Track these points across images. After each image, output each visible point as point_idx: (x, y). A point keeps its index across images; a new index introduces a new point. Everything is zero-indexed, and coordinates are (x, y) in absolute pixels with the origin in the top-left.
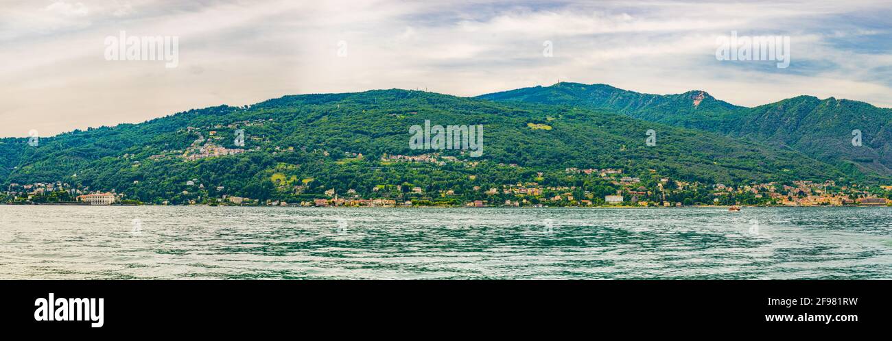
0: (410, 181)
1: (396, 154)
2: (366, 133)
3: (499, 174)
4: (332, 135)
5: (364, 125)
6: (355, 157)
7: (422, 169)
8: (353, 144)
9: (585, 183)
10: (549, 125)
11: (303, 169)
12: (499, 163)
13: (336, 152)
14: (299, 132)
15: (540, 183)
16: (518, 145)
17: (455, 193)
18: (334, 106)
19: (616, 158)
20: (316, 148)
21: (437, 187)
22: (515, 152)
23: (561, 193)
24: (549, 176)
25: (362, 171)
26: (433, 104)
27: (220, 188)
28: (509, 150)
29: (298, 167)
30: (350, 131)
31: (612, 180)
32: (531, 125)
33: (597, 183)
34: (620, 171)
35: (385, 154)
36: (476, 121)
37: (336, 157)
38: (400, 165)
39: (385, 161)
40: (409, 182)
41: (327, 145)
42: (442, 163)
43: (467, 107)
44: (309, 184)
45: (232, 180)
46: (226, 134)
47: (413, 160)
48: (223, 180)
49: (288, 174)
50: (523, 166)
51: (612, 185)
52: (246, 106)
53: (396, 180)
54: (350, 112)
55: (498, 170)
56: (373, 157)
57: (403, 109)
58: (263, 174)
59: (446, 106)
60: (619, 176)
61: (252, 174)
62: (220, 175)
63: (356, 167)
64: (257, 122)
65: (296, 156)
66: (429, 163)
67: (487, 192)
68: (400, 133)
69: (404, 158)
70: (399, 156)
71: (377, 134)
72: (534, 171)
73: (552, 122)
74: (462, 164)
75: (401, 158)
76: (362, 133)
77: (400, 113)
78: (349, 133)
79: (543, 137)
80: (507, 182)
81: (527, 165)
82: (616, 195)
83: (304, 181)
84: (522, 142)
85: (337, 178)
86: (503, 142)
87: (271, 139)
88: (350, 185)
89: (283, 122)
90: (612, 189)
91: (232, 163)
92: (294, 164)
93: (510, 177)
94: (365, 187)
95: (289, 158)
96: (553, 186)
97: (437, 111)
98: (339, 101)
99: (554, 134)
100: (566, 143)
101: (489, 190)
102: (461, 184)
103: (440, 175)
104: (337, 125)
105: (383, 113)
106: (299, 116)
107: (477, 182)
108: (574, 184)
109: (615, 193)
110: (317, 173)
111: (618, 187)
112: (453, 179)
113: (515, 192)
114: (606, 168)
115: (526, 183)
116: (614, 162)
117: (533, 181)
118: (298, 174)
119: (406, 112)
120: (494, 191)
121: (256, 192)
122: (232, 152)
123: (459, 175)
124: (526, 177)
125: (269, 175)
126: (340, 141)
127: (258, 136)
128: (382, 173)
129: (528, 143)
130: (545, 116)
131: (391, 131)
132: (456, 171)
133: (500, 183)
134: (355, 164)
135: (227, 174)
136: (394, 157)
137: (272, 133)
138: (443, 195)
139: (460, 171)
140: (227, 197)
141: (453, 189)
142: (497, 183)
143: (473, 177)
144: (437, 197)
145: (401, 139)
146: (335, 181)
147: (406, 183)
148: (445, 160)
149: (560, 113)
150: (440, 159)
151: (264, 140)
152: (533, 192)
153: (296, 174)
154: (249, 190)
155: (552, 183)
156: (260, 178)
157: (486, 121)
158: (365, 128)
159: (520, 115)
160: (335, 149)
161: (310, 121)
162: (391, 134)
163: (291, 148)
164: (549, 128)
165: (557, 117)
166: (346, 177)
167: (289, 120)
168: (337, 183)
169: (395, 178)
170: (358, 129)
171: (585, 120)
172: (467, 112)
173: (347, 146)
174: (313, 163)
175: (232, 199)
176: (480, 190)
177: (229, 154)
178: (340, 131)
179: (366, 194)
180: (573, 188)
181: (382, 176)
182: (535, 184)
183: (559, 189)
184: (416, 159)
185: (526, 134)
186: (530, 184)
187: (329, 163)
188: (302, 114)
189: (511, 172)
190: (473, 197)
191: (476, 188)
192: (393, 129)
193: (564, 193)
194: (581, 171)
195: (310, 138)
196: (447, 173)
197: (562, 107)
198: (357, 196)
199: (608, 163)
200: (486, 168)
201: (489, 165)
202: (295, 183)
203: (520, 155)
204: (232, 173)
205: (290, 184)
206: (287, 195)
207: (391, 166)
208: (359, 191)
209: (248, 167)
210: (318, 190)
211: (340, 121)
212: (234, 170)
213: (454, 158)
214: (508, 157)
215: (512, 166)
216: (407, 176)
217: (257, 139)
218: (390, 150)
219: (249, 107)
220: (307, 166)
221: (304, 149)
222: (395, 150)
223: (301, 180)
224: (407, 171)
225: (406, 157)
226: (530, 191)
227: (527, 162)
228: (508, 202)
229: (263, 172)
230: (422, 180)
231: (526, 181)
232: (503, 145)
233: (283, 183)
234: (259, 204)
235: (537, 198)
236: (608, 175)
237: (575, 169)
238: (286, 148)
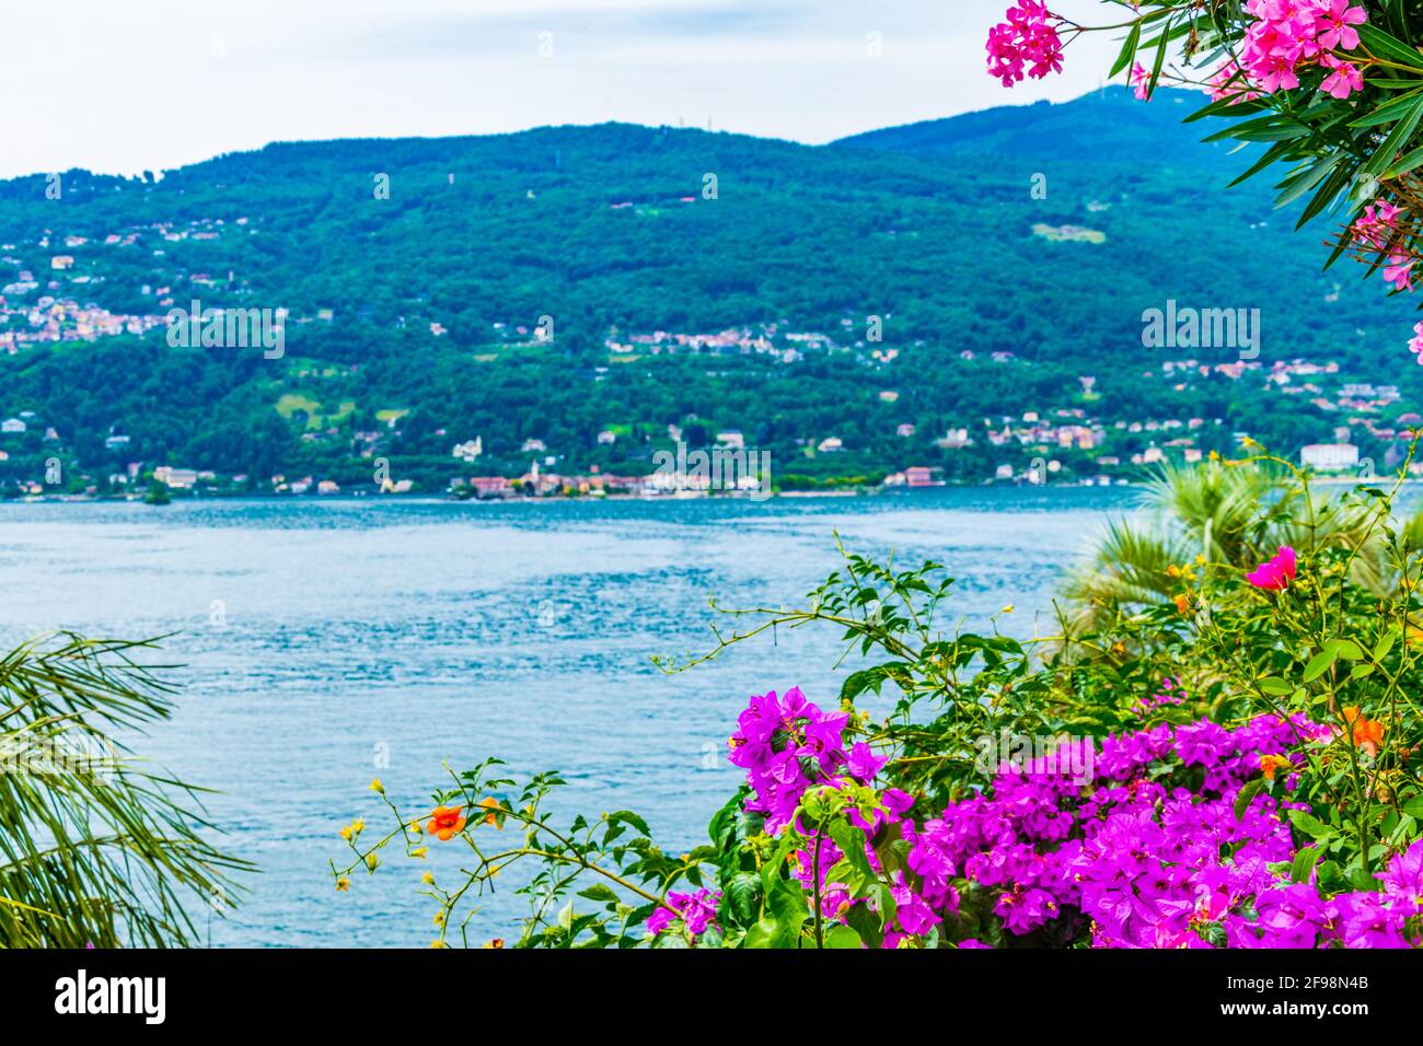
0: (705, 410)
1: (648, 327)
2: (549, 266)
3: (966, 385)
4: (444, 272)
5: (541, 238)
6: (525, 340)
7: (736, 373)
8: (514, 300)
9: (1233, 407)
10: (1098, 227)
11: (371, 379)
12: (960, 350)
13: (466, 324)
14: (337, 262)
15: (1092, 411)
16: (1010, 294)
17: (845, 444)
18: (434, 179)
19: (1316, 326)
20: (403, 311)
21: (791, 430)
22: (1004, 315)
23: (1162, 439)
24: (1118, 389)
25: (555, 383)
26: (738, 168)
27: (115, 441)
28: (987, 311)
29: (355, 372)
30: (501, 259)
31: (1313, 395)
32: (1042, 230)
33: (1269, 406)
34: (1332, 367)
35: (614, 330)
36: (875, 223)
37: (467, 339)
38: (668, 363)
39: (619, 351)
40: (700, 415)
41: (435, 303)
42: (789, 356)
43: (838, 177)
44: (399, 424)
45: (149, 415)
46: (108, 268)
47: (705, 348)
48: (118, 414)
49: (328, 394)
50: (1031, 356)
51: (1315, 411)
52: (149, 175)
53: (661, 409)
54: (489, 198)
55: (964, 373)
56: (580, 340)
57: (650, 188)
58: (248, 395)
59: (778, 176)
60: (1331, 384)
61: (213, 395)
62: (106, 399)
63: (535, 370)
64: (201, 229)
65: (344, 337)
66: (754, 356)
67: (941, 442)
68: (654, 264)
69: (676, 342)
70: (659, 336)
71: (582, 265)
72: (1073, 372)
73: (1104, 215)
74: (852, 356)
75: (664, 341)
76: (537, 263)
77: (642, 199)
78: (499, 265)
79: (1085, 266)
80: (995, 411)
81: (1044, 357)
82: (1334, 442)
83: (381, 415)
84: (1023, 283)
85: (486, 406)
86: (965, 285)
87: (256, 284)
88: (528, 425)
89: (286, 229)
90: (1321, 424)
91: (143, 361)
92: (342, 361)
93: (1001, 395)
94: (572, 432)
95: (328, 343)
96: (1131, 419)
97: (754, 195)
98: (446, 160)
99: (1116, 257)
100: (1154, 283)
101: (943, 434)
102: (860, 417)
103: (791, 393)
104: (456, 241)
105: (593, 201)
106: (329, 210)
107: (903, 411)
108: (1199, 409)
109: (1327, 437)
110: (420, 391)
111: (1334, 419)
112: (830, 402)
113: (1024, 440)
114: (1289, 358)
115: (1050, 411)
116: (1310, 338)
117: (1070, 405)
118: (359, 394)
119: (663, 196)
120: (959, 437)
121: (237, 453)
122: (136, 326)
123: (847, 392)
124: (1047, 394)
125: (270, 399)
126: (474, 290)
127: (212, 274)
128: (616, 387)
129: (1040, 288)
130: (1079, 199)
131: (623, 257)
132: (838, 378)
133: (976, 414)
134: (529, 360)
135: (133, 397)
136: (643, 339)
137: (256, 265)
138: (809, 452)
139: (849, 377)
140: (142, 470)
141: (838, 435)
142: (962, 412)
143: (889, 396)
144: (791, 458)
145: (659, 283)
146: (481, 414)
147: (693, 419)
148: (798, 346)
149: (1123, 189)
150: (783, 344)
151: (234, 286)
152: (1076, 440)
153: (353, 394)
154: (214, 446)
155: (1128, 407)
156: (241, 408)
157: (905, 221)
158: (542, 250)
159: (1001, 199)
160: (463, 316)
161: (368, 226)
162: (626, 267)
163: (326, 315)
164: (1097, 237)
165: (1116, 199)
166: (513, 404)
167: (302, 224)
168: (488, 422)
169: (658, 403)
170: (524, 251)
171: (1202, 208)
172: (843, 193)
173: (499, 305)
174: (404, 361)
175: (165, 475)
176: (916, 437)
177: (125, 331)
178: (469, 257)
179: (580, 453)
180: (1194, 423)
181: (619, 398)
182: (1078, 413)
183: (1152, 427)
184: (711, 344)
185: (1030, 258)
186: (1063, 413)
187: (449, 358)
188: (340, 205)
189: (1003, 379)
190: (900, 458)
191: (905, 430)
192: (632, 252)
193: (1169, 439)
194: (1211, 371)
195: (381, 282)
196: (813, 385)
197: (1128, 168)
198: (550, 461)
199: (1293, 343)
200: (925, 367)
201: (933, 359)
202: (353, 423)
203: (1020, 323)
204: (150, 392)
205: (340, 426)
206: (336, 461)
207: (639, 365)
208: (554, 445)
209: (198, 374)
210: (430, 443)
211: (463, 227)
212: (153, 382)
213: (823, 338)
214: (984, 330)
215: (1000, 358)
216: (689, 396)
217: (211, 283)
218: (629, 316)
219: (158, 177)
220: (385, 369)
221: (365, 317)
222: (643, 317)
223: (371, 412)
224: (688, 381)
225: (682, 338)
226: (1065, 437)
227: (1045, 346)
228: (1005, 471)
229: (247, 387)
230: (742, 406)
231: (1048, 406)
232: (966, 294)
233: (315, 422)
234: (249, 490)
235: (1090, 456)
236: (1297, 380)
237: (1192, 363)
238: (310, 312)
